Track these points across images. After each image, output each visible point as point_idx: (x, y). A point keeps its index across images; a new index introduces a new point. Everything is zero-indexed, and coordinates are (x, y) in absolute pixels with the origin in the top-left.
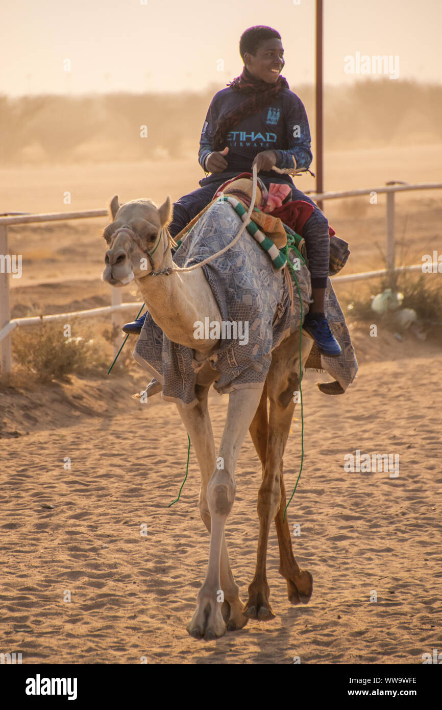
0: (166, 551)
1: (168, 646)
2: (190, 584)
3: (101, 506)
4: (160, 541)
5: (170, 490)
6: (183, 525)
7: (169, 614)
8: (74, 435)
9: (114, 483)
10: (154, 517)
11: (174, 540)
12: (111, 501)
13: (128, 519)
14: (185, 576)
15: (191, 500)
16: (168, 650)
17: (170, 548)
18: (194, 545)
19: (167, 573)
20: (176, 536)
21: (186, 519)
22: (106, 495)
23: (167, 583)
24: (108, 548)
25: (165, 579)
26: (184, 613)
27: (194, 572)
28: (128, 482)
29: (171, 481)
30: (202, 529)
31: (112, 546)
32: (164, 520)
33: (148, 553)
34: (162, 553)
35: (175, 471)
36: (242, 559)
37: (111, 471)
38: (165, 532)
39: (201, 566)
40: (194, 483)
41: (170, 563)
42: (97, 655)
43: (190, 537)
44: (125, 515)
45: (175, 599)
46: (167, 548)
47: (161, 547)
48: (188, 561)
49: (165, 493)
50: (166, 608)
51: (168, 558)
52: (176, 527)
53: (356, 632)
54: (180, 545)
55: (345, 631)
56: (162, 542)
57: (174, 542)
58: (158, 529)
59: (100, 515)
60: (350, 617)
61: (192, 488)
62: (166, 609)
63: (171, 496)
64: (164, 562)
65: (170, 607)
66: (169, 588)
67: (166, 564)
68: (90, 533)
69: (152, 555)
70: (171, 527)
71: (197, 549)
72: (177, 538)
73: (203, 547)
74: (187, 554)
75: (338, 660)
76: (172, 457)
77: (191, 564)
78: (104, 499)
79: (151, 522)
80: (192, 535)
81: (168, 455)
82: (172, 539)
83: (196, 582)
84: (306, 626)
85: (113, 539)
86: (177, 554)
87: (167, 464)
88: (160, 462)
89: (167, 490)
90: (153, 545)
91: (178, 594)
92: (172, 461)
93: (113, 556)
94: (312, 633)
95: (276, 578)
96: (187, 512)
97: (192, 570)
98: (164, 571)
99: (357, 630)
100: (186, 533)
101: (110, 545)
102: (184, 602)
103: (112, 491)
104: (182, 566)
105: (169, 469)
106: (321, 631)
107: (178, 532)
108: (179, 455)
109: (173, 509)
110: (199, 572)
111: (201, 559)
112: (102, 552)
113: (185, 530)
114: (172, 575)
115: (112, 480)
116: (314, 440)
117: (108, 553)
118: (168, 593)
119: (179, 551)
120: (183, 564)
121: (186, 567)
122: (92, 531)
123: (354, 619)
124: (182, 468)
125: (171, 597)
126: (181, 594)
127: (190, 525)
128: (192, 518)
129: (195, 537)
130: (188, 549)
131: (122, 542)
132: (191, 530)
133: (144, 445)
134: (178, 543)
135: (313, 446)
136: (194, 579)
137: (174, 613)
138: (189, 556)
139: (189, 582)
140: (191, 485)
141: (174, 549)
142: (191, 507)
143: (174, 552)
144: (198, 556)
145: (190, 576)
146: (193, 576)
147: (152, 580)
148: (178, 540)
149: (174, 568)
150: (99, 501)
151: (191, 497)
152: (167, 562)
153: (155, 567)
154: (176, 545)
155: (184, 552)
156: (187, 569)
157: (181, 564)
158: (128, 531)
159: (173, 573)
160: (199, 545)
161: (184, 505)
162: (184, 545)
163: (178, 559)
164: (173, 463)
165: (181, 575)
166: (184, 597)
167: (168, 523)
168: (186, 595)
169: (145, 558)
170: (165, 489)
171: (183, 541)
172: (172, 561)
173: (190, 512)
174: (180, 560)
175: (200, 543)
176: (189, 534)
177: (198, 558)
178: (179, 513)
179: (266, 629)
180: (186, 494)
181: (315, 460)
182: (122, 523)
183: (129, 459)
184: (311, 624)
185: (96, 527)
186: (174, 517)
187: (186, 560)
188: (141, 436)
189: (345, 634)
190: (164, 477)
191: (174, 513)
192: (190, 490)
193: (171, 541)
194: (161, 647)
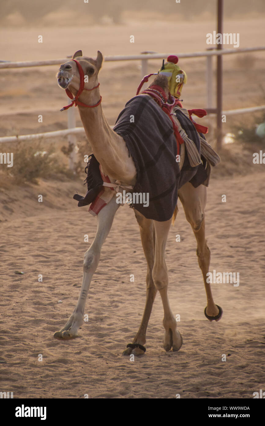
0: (104, 306)
1: (103, 374)
2: (120, 330)
3: (58, 273)
4: (99, 299)
5: (108, 262)
6: (116, 288)
7: (105, 351)
8: (40, 222)
9: (67, 256)
10: (96, 282)
11: (110, 298)
12: (65, 269)
13: (77, 282)
14: (117, 324)
15: (123, 269)
16: (104, 377)
17: (106, 304)
19: (103, 322)
20: (110, 295)
21: (119, 283)
22: (62, 265)
24: (61, 303)
25: (102, 326)
26: (116, 350)
27: (123, 321)
28: (78, 256)
29: (109, 256)
31: (65, 302)
32: (103, 283)
33: (91, 307)
34: (100, 307)
35: (112, 249)
36: (158, 312)
37: (65, 248)
38: (103, 292)
39: (128, 317)
40: (125, 257)
41: (106, 314)
42: (52, 379)
43: (121, 296)
44: (75, 280)
45: (109, 341)
46: (104, 303)
47: (100, 303)
48: (119, 313)
49: (104, 264)
50: (102, 346)
51: (105, 311)
52: (111, 289)
53: (239, 366)
54: (114, 301)
55: (231, 365)
56: (101, 299)
57: (109, 299)
58: (98, 290)
59: (57, 279)
60: (236, 356)
61: (123, 261)
62: (102, 348)
63: (108, 266)
64: (102, 314)
65: (106, 346)
67: (104, 315)
68: (50, 292)
69: (93, 308)
70: (107, 289)
73: (130, 303)
74: (119, 308)
75: (226, 386)
76: (110, 239)
77: (122, 315)
78: (60, 268)
79: (93, 285)
82: (108, 297)
83: (125, 328)
84: (203, 361)
85: (66, 296)
86: (111, 308)
89: (106, 262)
90: (94, 302)
91: (112, 337)
92: (110, 241)
93: (65, 309)
94: (208, 366)
95: (183, 326)
96: (120, 278)
97: (122, 320)
98: (102, 320)
99: (240, 365)
101: (63, 301)
102: (116, 343)
103: (66, 262)
104: (115, 317)
105: (107, 247)
106: (214, 365)
107: (112, 292)
108: (115, 237)
109: (109, 276)
110: (127, 321)
111: (129, 312)
112: (58, 306)
113: (118, 291)
114: (108, 323)
115: (66, 254)
116: (212, 227)
117: (62, 307)
118: (105, 336)
119: (113, 306)
120: (115, 315)
121: (117, 318)
122: (51, 290)
123: (238, 357)
124: (117, 247)
125: (107, 339)
126: (114, 337)
127: (121, 287)
128: (123, 282)
129: (125, 296)
130: (120, 304)
131: (72, 299)
132: (122, 291)
133: (90, 230)
134: (112, 300)
135: (212, 232)
136: (124, 326)
137: (109, 351)
139: (120, 328)
140: (123, 259)
141: (110, 304)
142: (123, 274)
143: (109, 306)
144: (126, 309)
145: (120, 324)
146: (123, 324)
147: (93, 327)
148: (113, 298)
149: (109, 318)
150: (56, 269)
151: (123, 267)
152: (104, 314)
153: (96, 317)
154: (111, 301)
156: (118, 319)
157: (114, 315)
158: (76, 291)
159: (109, 321)
160: (127, 302)
161: (117, 273)
162: (117, 301)
163: (112, 312)
165: (114, 323)
166: (115, 339)
167: (106, 285)
168: (117, 338)
169: (89, 311)
170: (104, 261)
171: (116, 299)
172: (108, 313)
173: (122, 278)
174: (114, 312)
175: (128, 300)
176: (121, 294)
177: (126, 311)
178: (114, 279)
179: (175, 363)
180: (119, 265)
181: (213, 242)
182: (73, 285)
183: (79, 240)
184: (206, 360)
185: (54, 288)
186: (110, 281)
187: (117, 312)
188: (88, 223)
189: (231, 367)
191: (110, 279)
192: (122, 262)
193: (107, 298)
194: (98, 375)
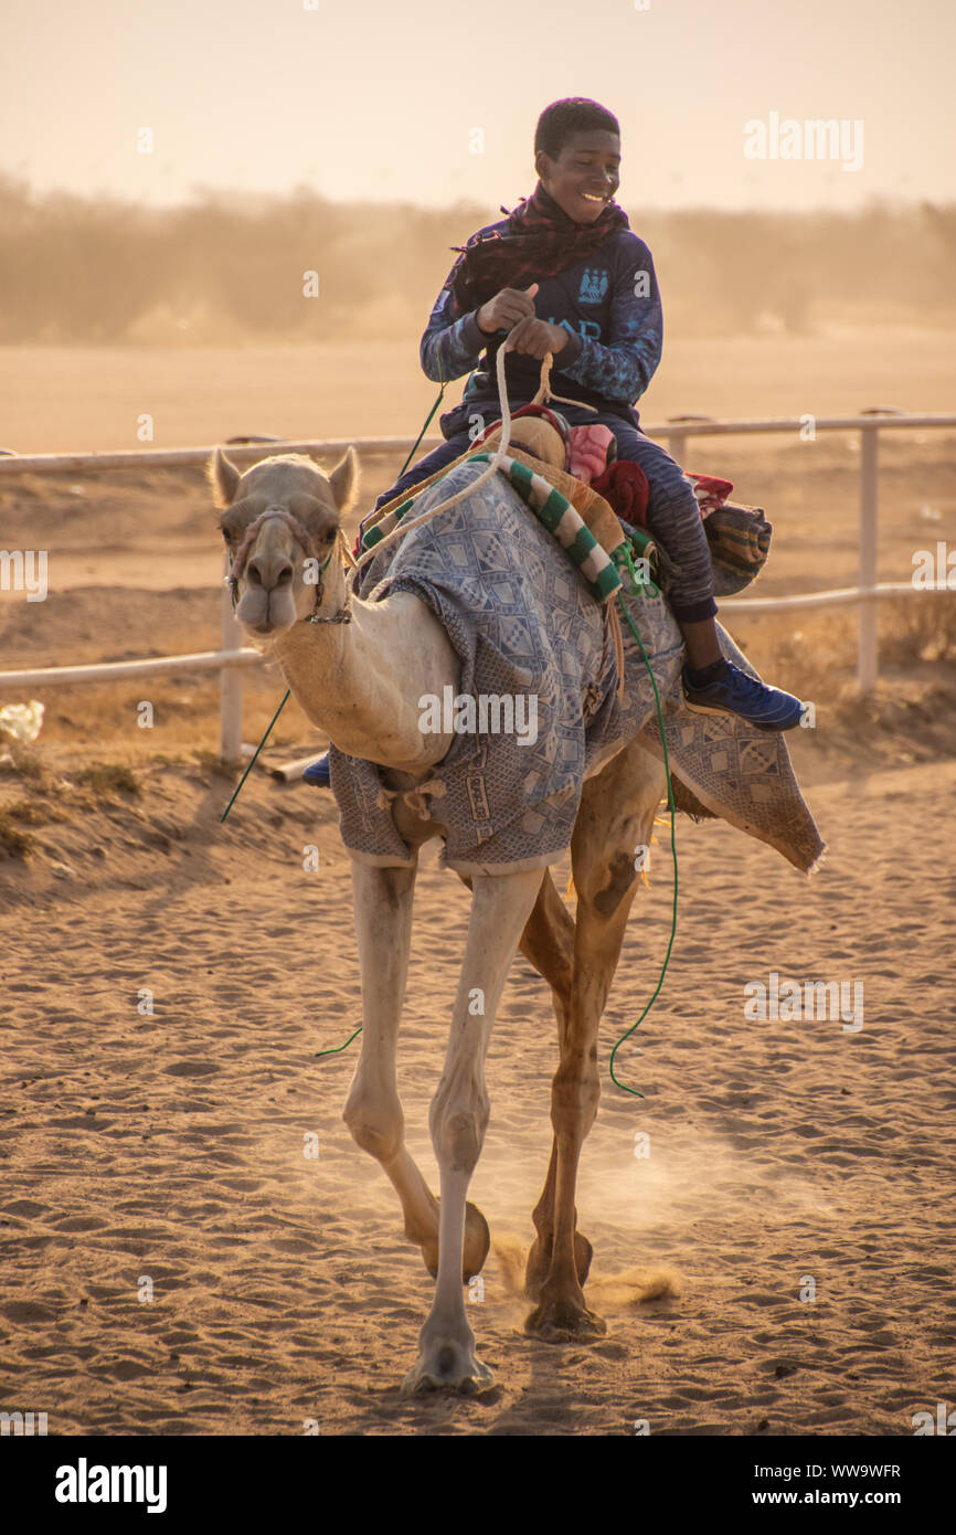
18: (803, 1056)
23: (750, 1126)
30: (820, 1028)
66: (754, 1135)
71: (810, 1064)
72: (772, 1043)
80: (800, 1038)
81: (760, 887)
87: (758, 903)
88: (745, 899)
100: (789, 1034)
138: (795, 1077)
155: (785, 1069)
164: (771, 903)
190: (752, 927)
